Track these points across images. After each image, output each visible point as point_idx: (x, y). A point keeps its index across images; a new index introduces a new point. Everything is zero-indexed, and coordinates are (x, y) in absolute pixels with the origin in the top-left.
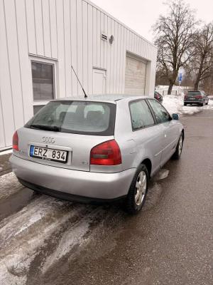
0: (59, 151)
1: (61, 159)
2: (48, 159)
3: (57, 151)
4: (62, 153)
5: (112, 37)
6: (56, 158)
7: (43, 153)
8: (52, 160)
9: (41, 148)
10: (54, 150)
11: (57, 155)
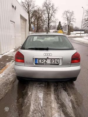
0: (54, 59)
1: (56, 63)
2: (48, 64)
3: (53, 60)
4: (56, 60)
5: (16, 6)
6: (53, 63)
7: (44, 62)
8: (51, 64)
9: (42, 59)
10: (51, 59)
11: (53, 61)
